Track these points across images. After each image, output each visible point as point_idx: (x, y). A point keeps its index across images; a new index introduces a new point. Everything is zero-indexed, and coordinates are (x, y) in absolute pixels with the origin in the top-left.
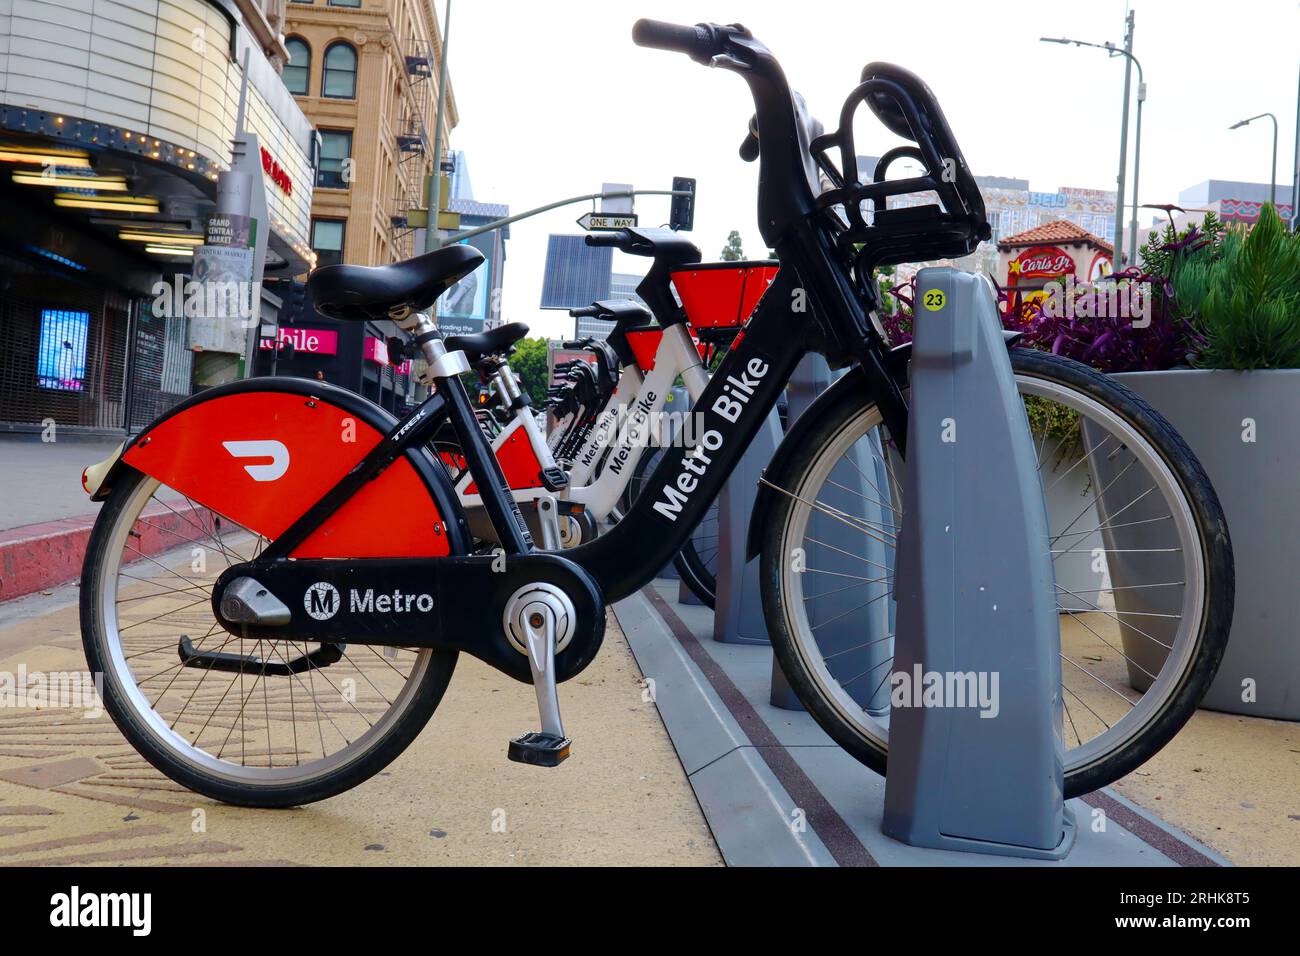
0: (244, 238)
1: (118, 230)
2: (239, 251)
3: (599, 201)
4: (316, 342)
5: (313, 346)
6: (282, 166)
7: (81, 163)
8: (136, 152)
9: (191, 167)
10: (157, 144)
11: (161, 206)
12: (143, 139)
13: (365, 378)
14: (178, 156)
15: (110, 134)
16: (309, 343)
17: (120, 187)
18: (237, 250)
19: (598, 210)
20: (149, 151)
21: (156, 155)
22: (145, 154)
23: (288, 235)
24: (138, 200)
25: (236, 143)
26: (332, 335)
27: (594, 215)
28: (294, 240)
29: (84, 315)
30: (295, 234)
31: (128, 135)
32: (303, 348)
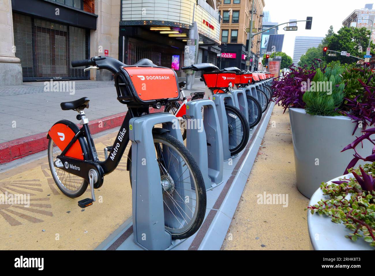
0: (194, 43)
1: (182, 40)
2: (193, 46)
3: (288, 24)
4: (232, 56)
5: (231, 57)
6: (211, 24)
7: (169, 29)
8: (177, 26)
9: (188, 28)
10: (181, 24)
11: (187, 35)
12: (178, 24)
13: (242, 63)
14: (185, 26)
15: (172, 24)
16: (230, 56)
17: (178, 32)
18: (192, 46)
19: (288, 26)
20: (179, 26)
21: (181, 27)
22: (179, 27)
23: (213, 38)
24: (182, 34)
25: (192, 24)
26: (235, 54)
27: (287, 27)
28: (215, 39)
29: (179, 56)
30: (215, 38)
31: (175, 23)
32: (229, 57)
